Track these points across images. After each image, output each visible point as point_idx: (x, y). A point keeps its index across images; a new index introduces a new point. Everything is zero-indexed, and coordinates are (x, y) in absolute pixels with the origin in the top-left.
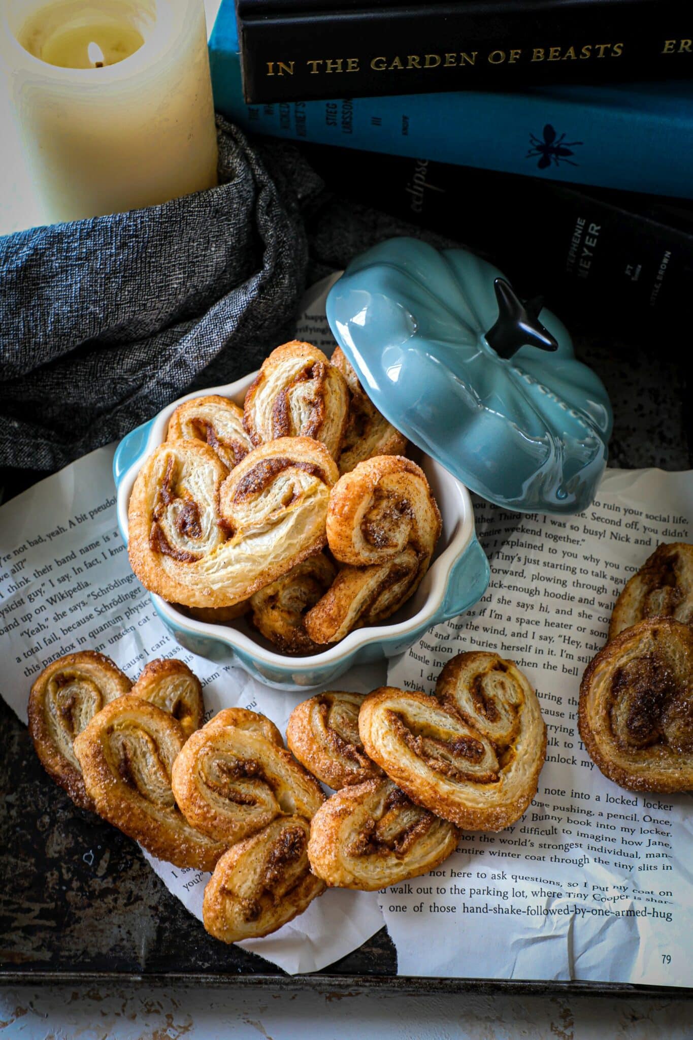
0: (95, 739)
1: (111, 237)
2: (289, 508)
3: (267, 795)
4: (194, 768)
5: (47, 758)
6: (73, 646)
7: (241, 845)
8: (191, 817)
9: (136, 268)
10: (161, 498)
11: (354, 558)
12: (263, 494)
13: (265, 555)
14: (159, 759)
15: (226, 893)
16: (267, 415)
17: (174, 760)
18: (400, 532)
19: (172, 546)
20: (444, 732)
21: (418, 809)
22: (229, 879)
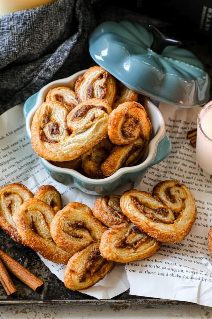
0: (21, 214)
1: (20, 20)
2: (93, 122)
3: (87, 234)
4: (58, 225)
5: (2, 224)
6: (10, 182)
7: (77, 254)
8: (58, 243)
9: (30, 32)
10: (44, 122)
11: (119, 142)
12: (83, 118)
13: (84, 140)
14: (45, 222)
15: (72, 271)
16: (85, 93)
17: (51, 222)
18: (136, 131)
19: (48, 138)
20: (153, 206)
21: (143, 234)
22: (73, 266)
